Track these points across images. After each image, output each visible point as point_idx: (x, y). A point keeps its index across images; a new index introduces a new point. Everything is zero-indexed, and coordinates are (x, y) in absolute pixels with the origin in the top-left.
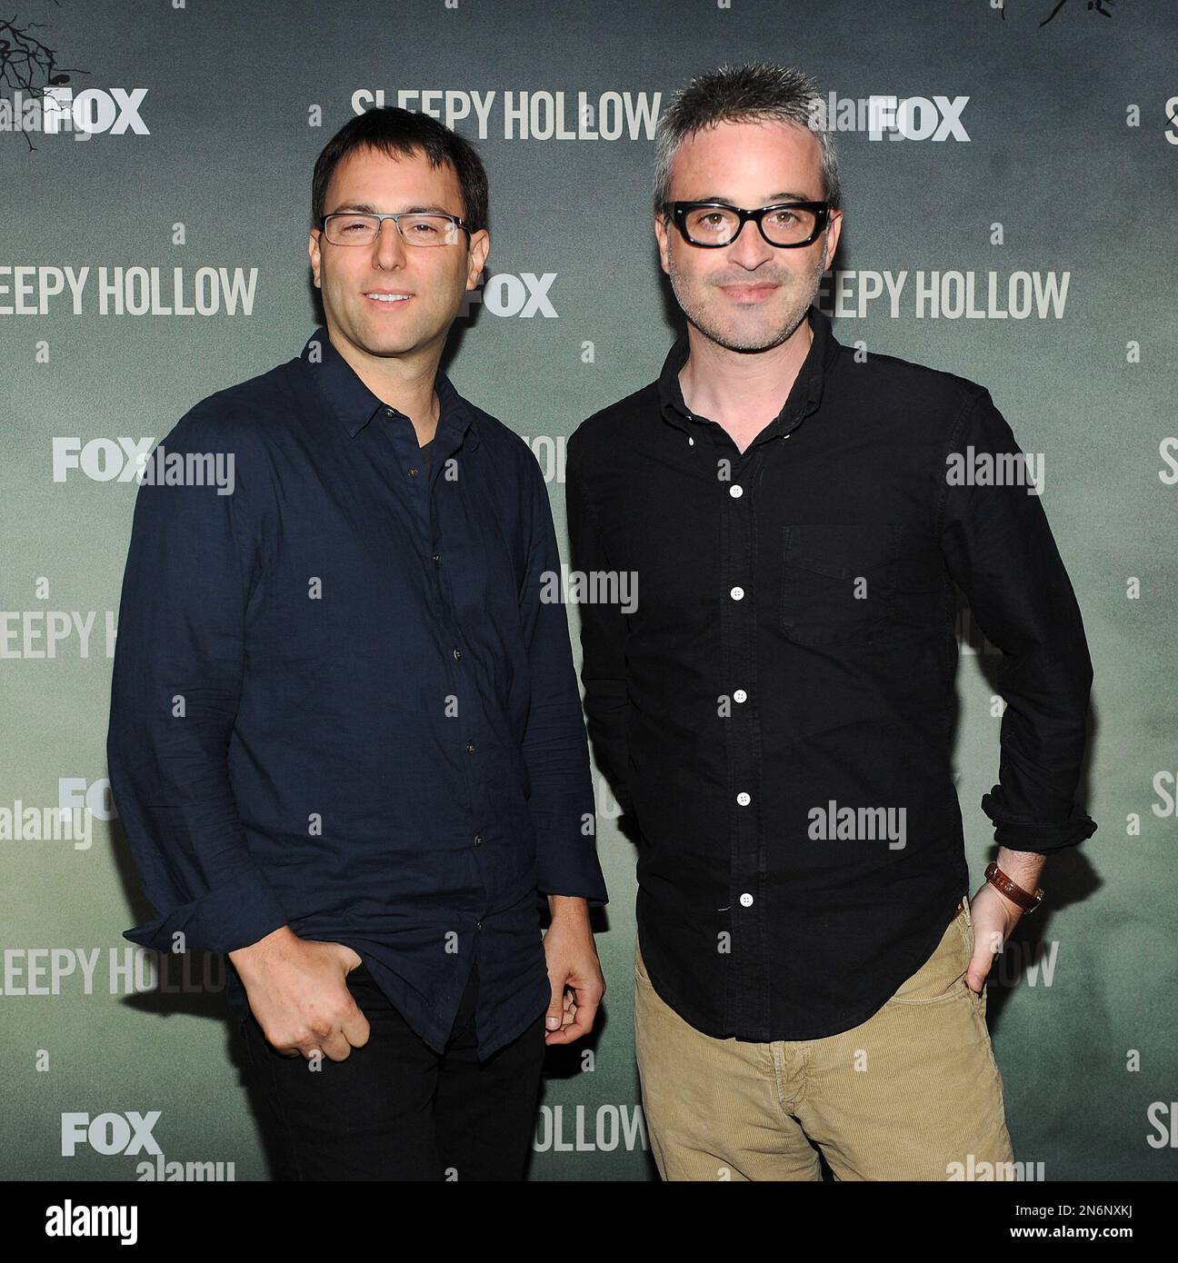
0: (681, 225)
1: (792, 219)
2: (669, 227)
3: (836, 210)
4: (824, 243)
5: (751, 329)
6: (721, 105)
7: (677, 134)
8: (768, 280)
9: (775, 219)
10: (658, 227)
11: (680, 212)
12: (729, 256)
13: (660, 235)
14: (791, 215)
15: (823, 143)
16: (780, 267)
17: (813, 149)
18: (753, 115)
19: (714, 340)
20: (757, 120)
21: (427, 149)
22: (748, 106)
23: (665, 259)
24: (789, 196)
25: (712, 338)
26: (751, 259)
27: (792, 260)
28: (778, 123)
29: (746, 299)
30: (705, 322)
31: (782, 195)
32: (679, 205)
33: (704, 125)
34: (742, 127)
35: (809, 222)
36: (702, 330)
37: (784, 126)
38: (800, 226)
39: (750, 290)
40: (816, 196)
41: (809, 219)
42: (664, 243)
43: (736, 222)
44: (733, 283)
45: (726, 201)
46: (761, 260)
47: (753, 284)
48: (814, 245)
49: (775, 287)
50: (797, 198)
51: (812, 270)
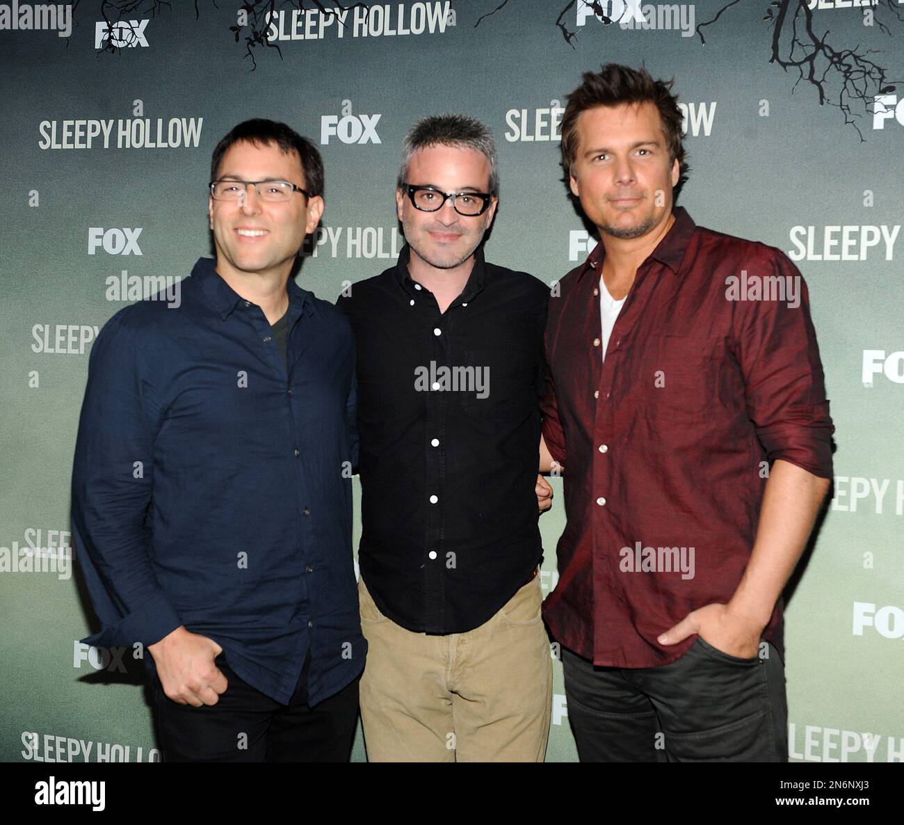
0: (412, 196)
1: (471, 201)
2: (405, 196)
3: (495, 197)
4: (487, 214)
5: (444, 257)
6: (439, 135)
7: (414, 147)
8: (455, 232)
9: (462, 200)
10: (398, 195)
11: (412, 190)
12: (435, 217)
13: (399, 199)
14: (471, 199)
15: (491, 161)
16: (462, 226)
17: (485, 165)
18: (456, 143)
19: (424, 259)
20: (457, 146)
21: (280, 143)
22: (453, 137)
23: (401, 213)
24: (471, 188)
25: (423, 258)
26: (447, 220)
27: (470, 222)
28: (468, 149)
29: (442, 240)
30: (420, 250)
31: (467, 188)
32: (412, 187)
33: (429, 144)
34: (449, 149)
35: (480, 203)
36: (418, 254)
37: (472, 151)
38: (475, 205)
39: (445, 236)
40: (484, 190)
41: (480, 202)
42: (401, 204)
43: (441, 199)
44: (436, 231)
45: (436, 187)
46: (453, 221)
47: (446, 233)
48: (482, 215)
49: (460, 236)
50: (476, 190)
51: (480, 228)
